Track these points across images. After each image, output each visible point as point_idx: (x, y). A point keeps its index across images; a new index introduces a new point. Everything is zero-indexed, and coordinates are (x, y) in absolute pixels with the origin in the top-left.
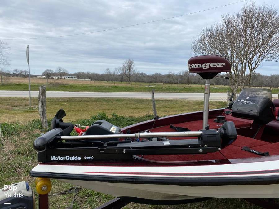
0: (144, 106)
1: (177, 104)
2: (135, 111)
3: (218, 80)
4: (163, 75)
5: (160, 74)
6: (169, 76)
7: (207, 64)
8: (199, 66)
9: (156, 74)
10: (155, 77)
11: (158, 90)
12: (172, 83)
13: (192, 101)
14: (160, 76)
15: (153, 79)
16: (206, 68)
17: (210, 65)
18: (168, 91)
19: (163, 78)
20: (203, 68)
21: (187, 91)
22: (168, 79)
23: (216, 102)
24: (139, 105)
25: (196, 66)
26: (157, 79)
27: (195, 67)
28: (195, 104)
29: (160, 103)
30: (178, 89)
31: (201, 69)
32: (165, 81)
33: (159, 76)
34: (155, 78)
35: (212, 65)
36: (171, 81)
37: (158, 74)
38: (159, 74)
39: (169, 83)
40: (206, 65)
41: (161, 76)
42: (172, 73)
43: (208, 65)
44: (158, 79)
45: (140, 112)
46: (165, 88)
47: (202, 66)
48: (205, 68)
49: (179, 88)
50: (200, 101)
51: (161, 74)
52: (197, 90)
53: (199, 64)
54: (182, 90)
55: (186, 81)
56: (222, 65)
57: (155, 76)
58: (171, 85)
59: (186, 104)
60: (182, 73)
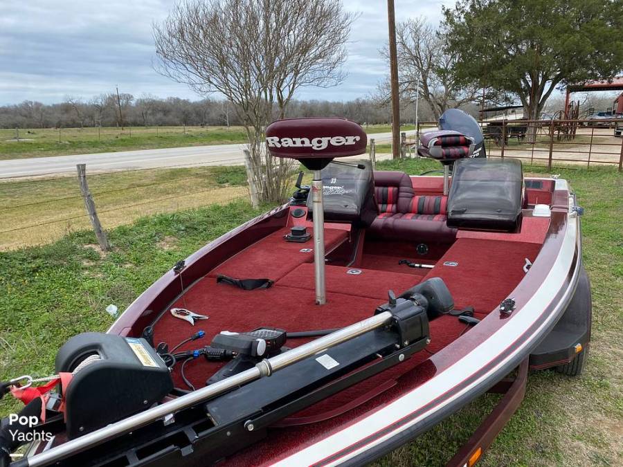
0: (26, 199)
1: (115, 183)
2: (6, 217)
3: (187, 115)
4: (49, 107)
5: (38, 105)
6: (67, 108)
7: (323, 139)
8: (303, 142)
9: (26, 104)
10: (25, 112)
11: (50, 150)
12: (79, 126)
13: (149, 172)
14: (41, 108)
15: (20, 119)
16: (320, 147)
17: (329, 141)
18: (78, 150)
19: (50, 114)
20: (315, 148)
21: (126, 146)
22: (65, 117)
23: (204, 168)
24: (9, 199)
25: (294, 143)
26: (31, 117)
27: (291, 145)
28: (159, 178)
29: (70, 186)
30: (103, 143)
31: (309, 150)
32: (56, 121)
33: (37, 109)
34: (26, 116)
35: (334, 141)
36: (73, 121)
37: (31, 103)
38: (36, 103)
39: (68, 126)
40: (319, 142)
41: (44, 110)
42: (74, 101)
43: (325, 140)
44: (37, 116)
45: (21, 221)
46: (67, 143)
47: (311, 143)
48: (318, 147)
49: (105, 139)
50: (169, 171)
51: (41, 105)
52: (149, 142)
53: (303, 139)
54: (114, 145)
55: (113, 119)
56: (355, 140)
57: (25, 109)
58: (79, 131)
59: (138, 182)
60: (100, 101)
